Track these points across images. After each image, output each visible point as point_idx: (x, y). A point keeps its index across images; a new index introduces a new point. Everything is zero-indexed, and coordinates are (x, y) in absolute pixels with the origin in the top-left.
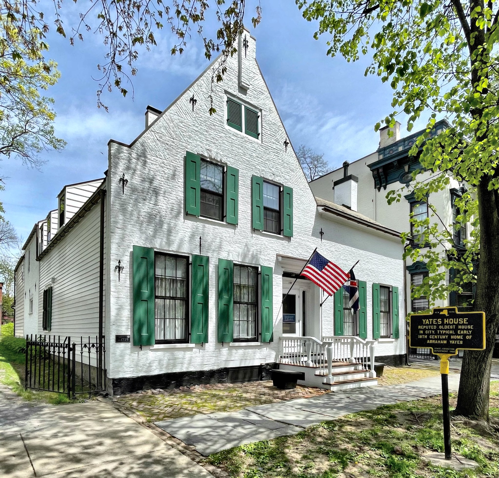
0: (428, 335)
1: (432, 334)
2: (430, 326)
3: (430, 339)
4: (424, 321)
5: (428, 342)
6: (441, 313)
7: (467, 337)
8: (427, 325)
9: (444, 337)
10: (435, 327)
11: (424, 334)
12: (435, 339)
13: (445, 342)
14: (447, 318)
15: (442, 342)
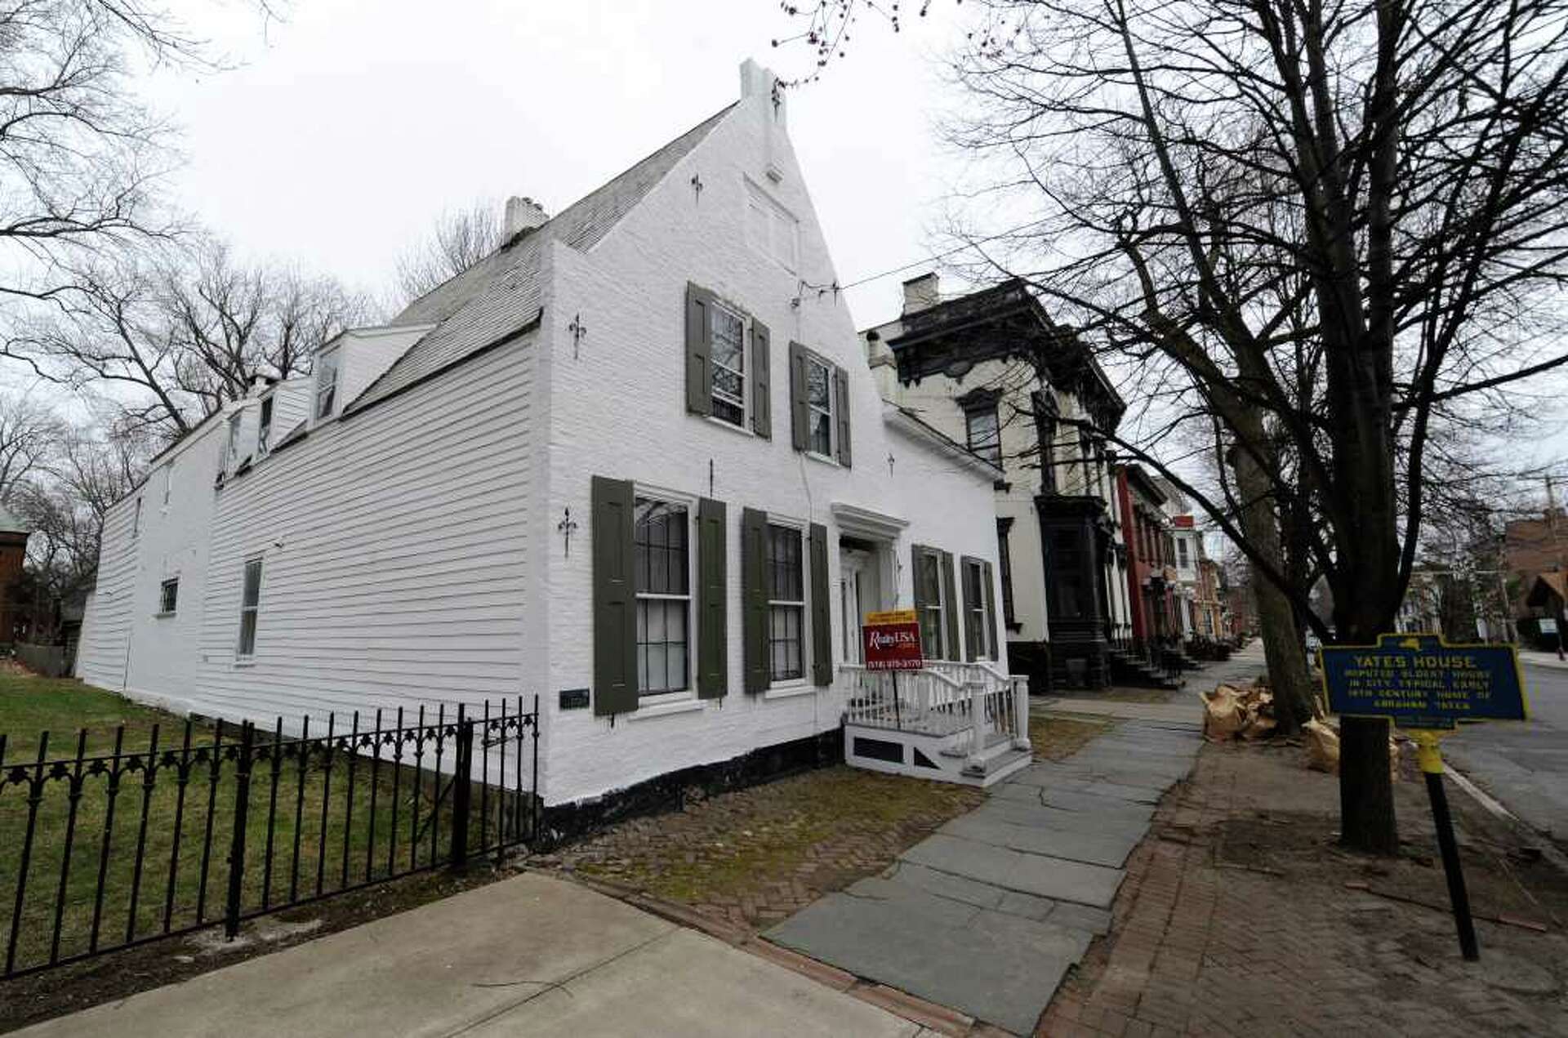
0: (1375, 690)
1: (1385, 688)
2: (1376, 671)
3: (1380, 699)
4: (1359, 660)
5: (1377, 704)
6: (1402, 645)
7: (1480, 695)
8: (1369, 667)
9: (1418, 694)
10: (1390, 674)
11: (1363, 687)
12: (1395, 699)
13: (1422, 705)
14: (1418, 655)
15: (1414, 705)
